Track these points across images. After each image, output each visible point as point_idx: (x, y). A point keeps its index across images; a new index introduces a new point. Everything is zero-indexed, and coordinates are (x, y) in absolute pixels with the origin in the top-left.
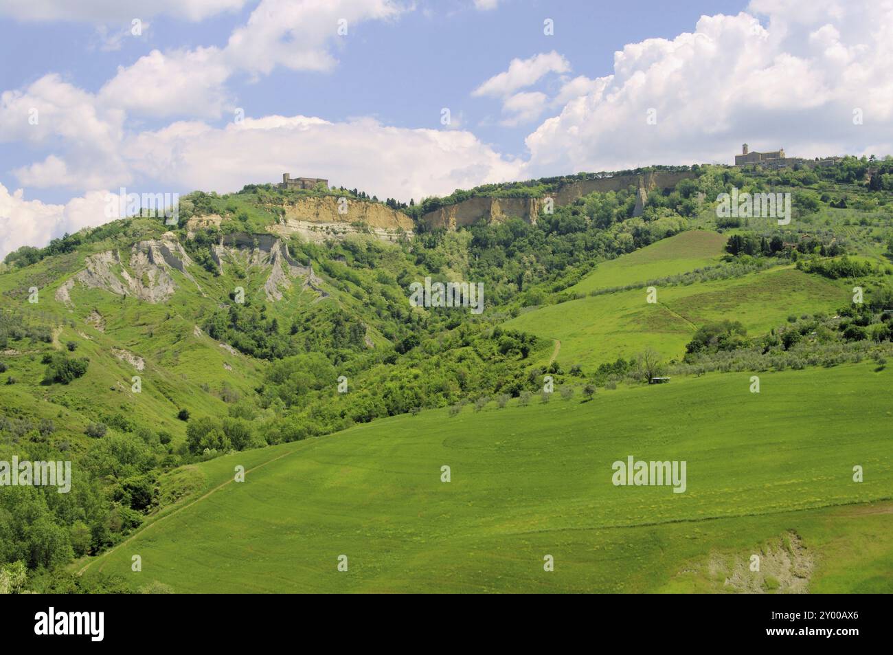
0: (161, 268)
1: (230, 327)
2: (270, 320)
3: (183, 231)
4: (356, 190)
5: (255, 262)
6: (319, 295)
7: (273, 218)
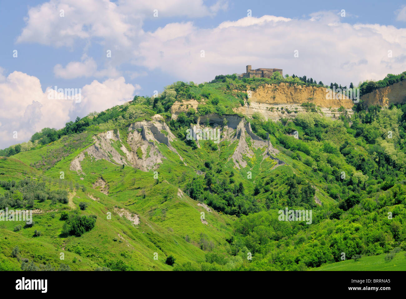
3: (168, 113)
4: (305, 77)
5: (225, 137)
6: (276, 163)
7: (238, 101)
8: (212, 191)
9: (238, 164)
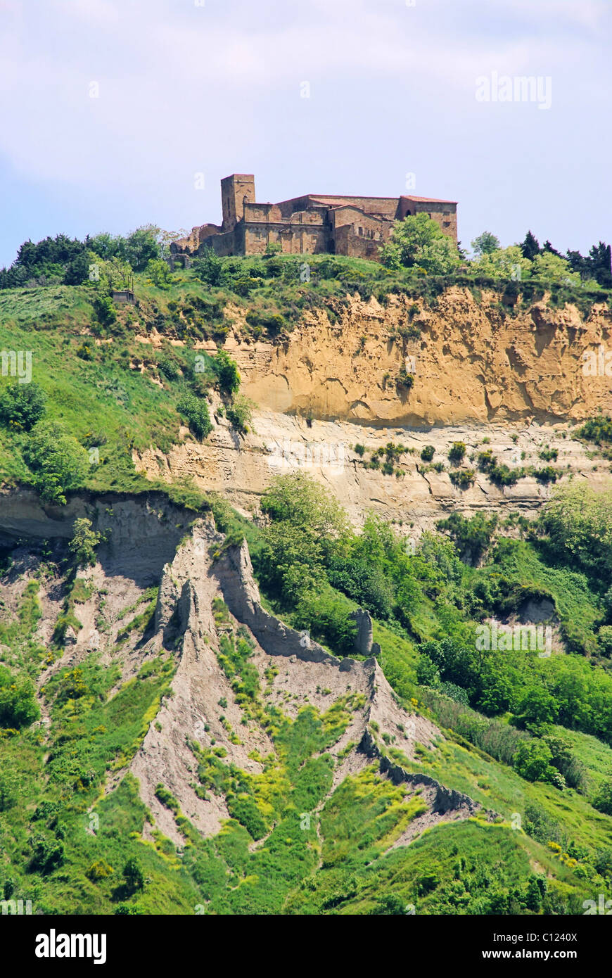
4: (604, 255)
5: (81, 637)
6: (418, 808)
7: (171, 409)
9: (169, 814)
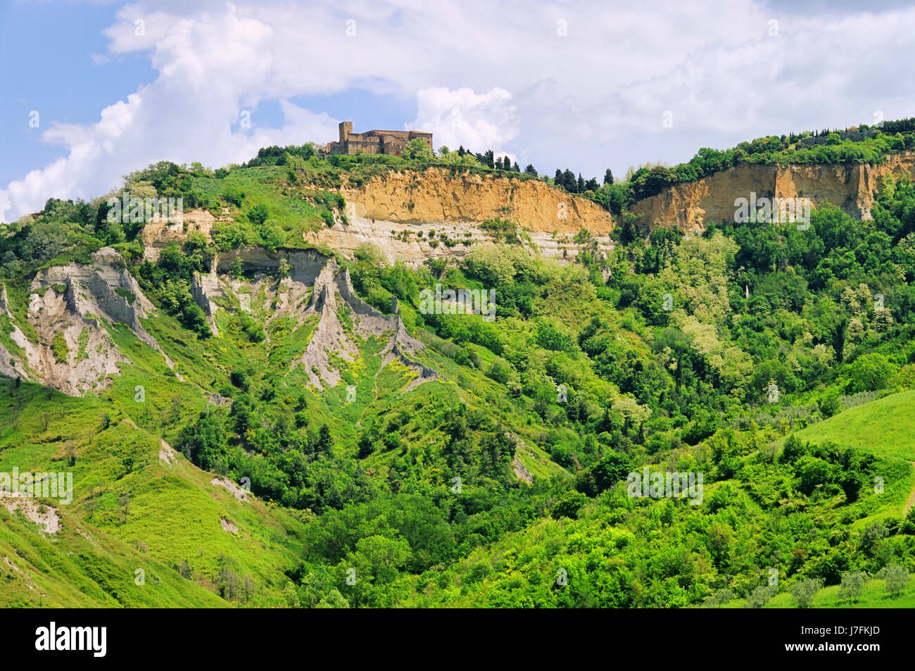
0: (89, 322)
1: (232, 442)
2: (316, 430)
3: (134, 245)
4: (490, 155)
5: (283, 306)
6: (415, 375)
7: (319, 216)
8: (249, 448)
9: (317, 377)
